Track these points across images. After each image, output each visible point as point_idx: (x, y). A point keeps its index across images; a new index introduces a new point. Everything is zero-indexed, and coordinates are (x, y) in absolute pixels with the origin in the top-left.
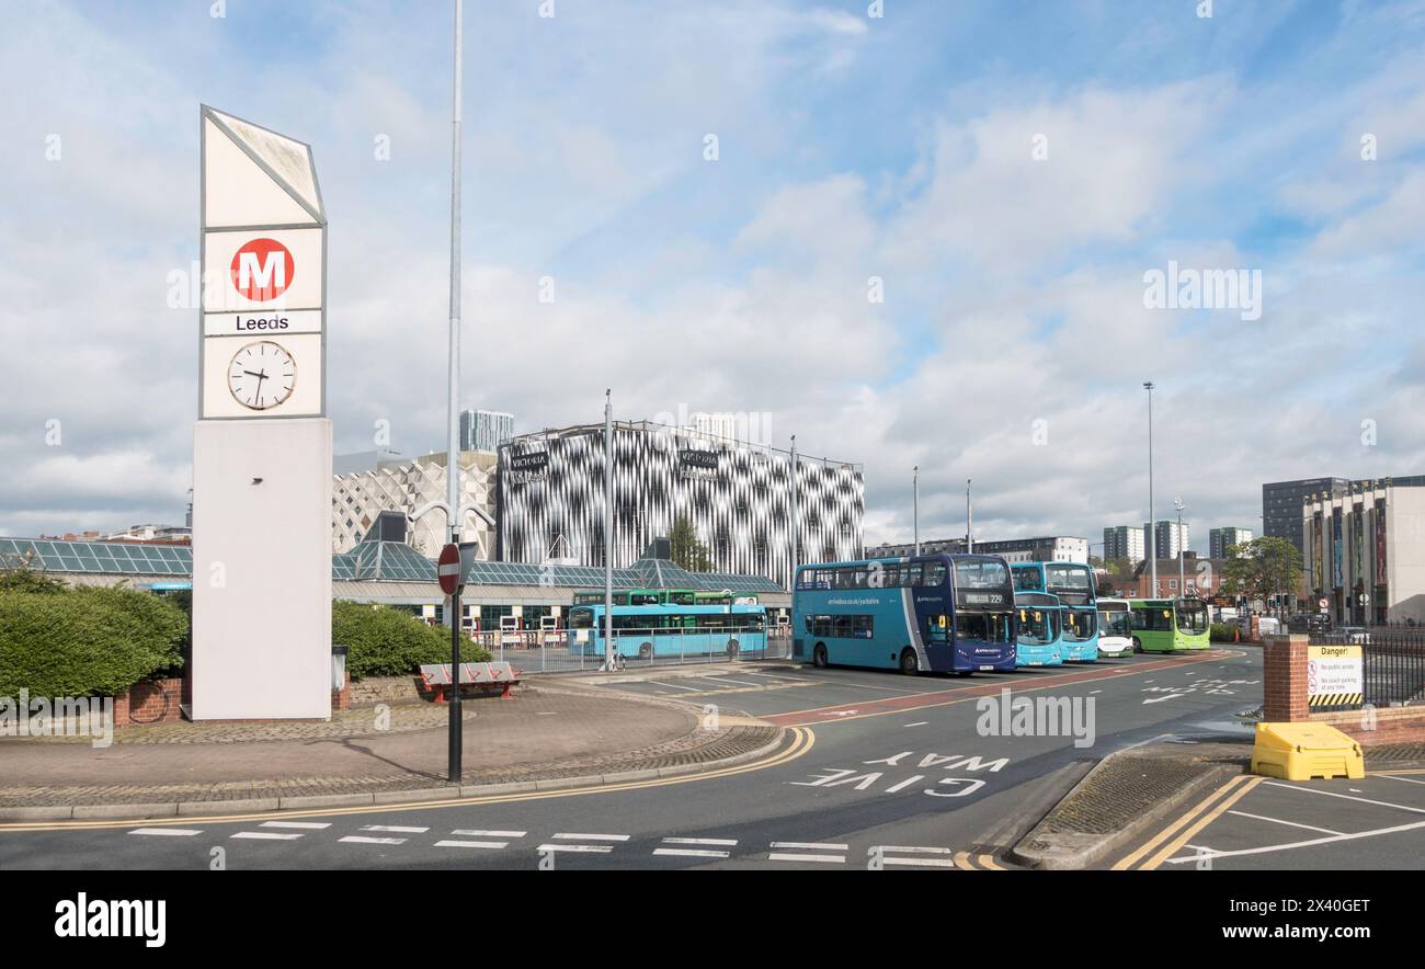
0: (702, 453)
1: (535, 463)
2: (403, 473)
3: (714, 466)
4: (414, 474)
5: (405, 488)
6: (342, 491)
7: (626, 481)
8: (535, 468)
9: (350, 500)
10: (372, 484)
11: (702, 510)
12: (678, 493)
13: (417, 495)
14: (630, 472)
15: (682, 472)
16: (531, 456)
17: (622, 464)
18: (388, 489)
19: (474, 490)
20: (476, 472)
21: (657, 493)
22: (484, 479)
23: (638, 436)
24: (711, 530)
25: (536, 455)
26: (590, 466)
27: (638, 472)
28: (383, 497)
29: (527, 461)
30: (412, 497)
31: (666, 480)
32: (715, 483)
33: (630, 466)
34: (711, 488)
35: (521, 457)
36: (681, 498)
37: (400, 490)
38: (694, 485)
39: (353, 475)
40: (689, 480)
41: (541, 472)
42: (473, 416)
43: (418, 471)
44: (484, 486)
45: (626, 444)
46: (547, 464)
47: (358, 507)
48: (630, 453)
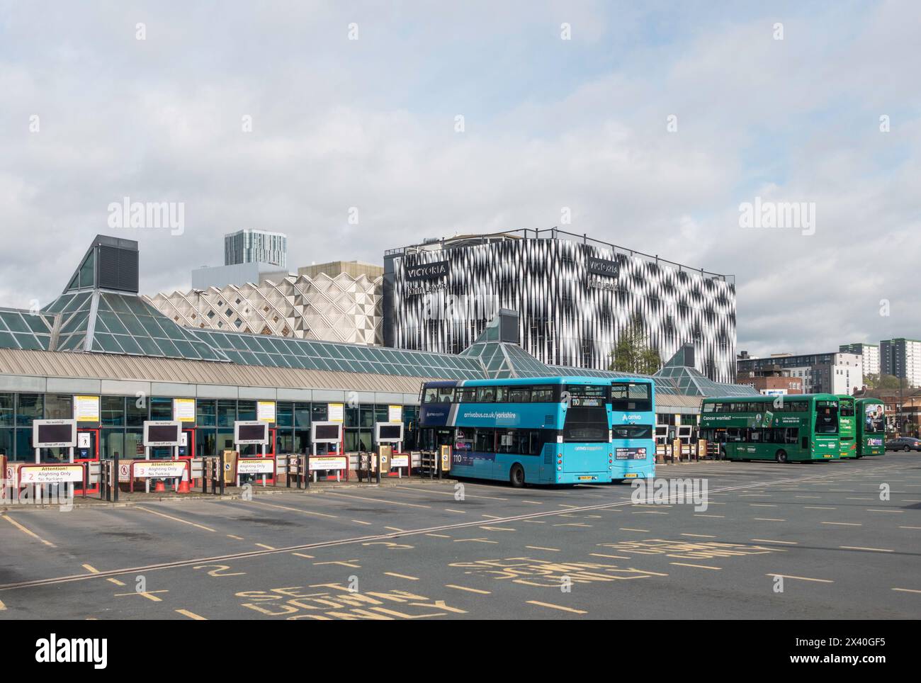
0: (605, 262)
1: (433, 274)
2: (289, 284)
3: (616, 276)
4: (302, 285)
5: (291, 299)
6: (220, 303)
7: (537, 292)
8: (433, 278)
9: (229, 313)
10: (254, 294)
11: (605, 322)
12: (586, 302)
13: (306, 306)
14: (541, 282)
15: (589, 282)
16: (429, 266)
17: (533, 274)
18: (273, 300)
19: (363, 302)
20: (365, 282)
21: (567, 306)
22: (372, 291)
23: (549, 245)
24: (613, 341)
25: (434, 264)
26: (497, 276)
27: (549, 282)
28: (266, 309)
29: (424, 271)
30: (300, 309)
31: (576, 292)
32: (616, 292)
33: (541, 275)
34: (613, 300)
35: (416, 267)
36: (587, 308)
37: (286, 301)
38: (598, 297)
39: (232, 286)
40: (594, 289)
41: (439, 283)
42: (248, 236)
43: (306, 281)
44: (371, 296)
45: (537, 253)
46: (447, 274)
47: (238, 320)
48: (541, 261)
